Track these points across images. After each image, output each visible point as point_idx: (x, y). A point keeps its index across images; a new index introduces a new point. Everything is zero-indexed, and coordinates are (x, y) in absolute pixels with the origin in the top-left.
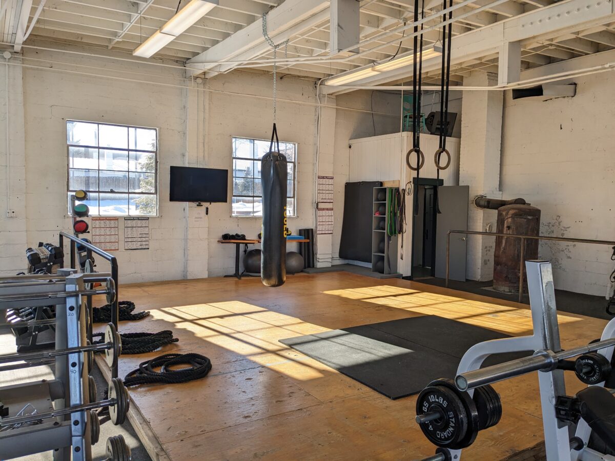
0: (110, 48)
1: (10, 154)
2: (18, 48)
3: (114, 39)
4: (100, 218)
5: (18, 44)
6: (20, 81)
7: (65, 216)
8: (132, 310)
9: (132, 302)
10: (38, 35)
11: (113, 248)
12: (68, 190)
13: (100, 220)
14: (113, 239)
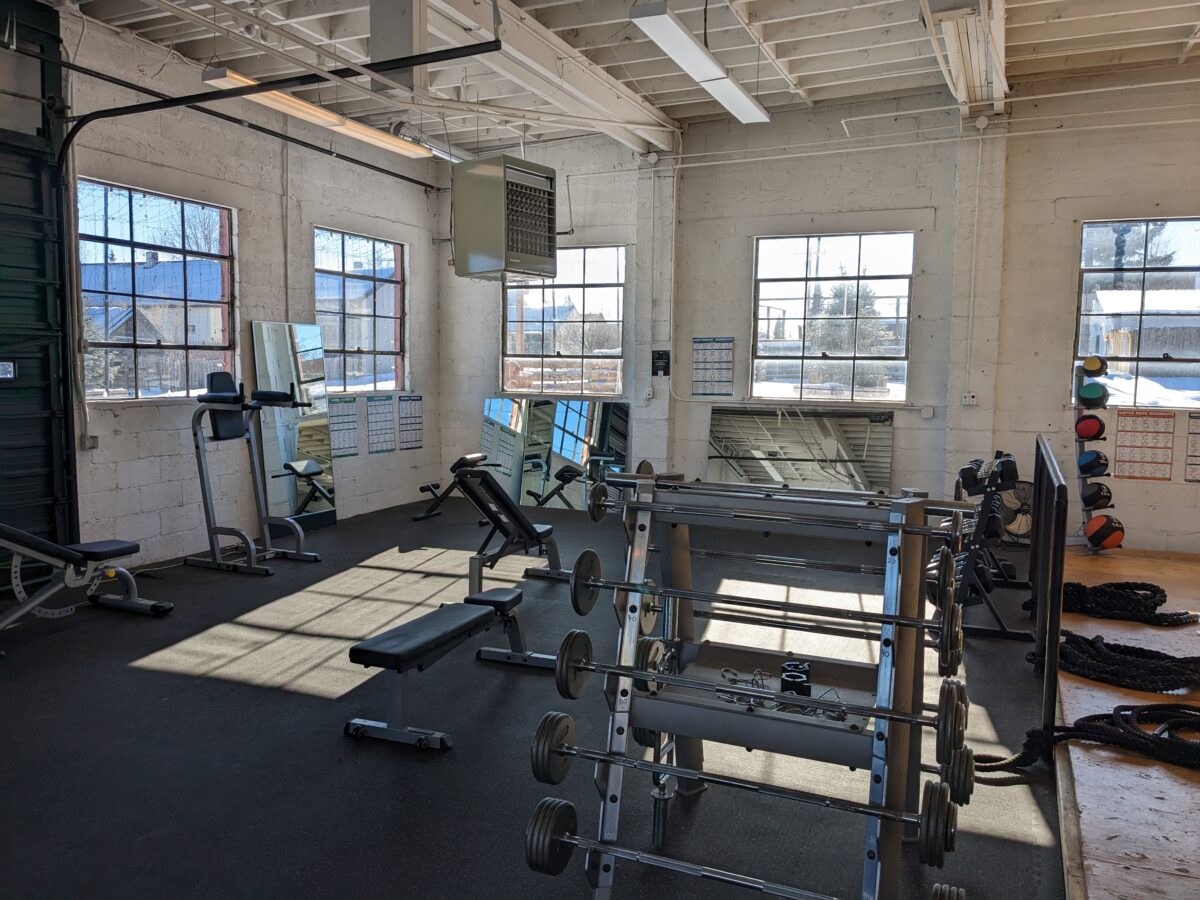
0: (1181, 61)
1: (975, 296)
2: (999, 106)
3: (1187, 43)
4: (1135, 413)
5: (998, 100)
6: (1000, 165)
7: (1064, 406)
8: (1157, 605)
9: (1162, 587)
10: (1040, 73)
11: (1159, 475)
12: (1075, 357)
13: (1135, 415)
14: (1160, 456)
